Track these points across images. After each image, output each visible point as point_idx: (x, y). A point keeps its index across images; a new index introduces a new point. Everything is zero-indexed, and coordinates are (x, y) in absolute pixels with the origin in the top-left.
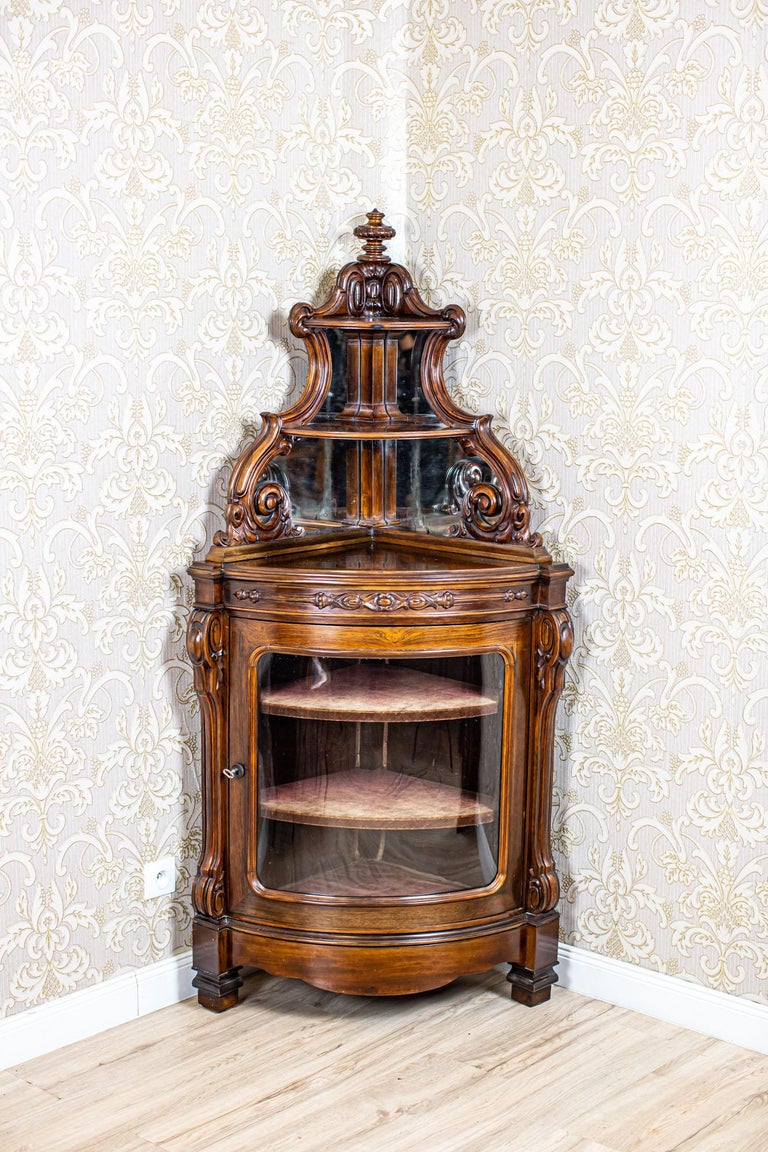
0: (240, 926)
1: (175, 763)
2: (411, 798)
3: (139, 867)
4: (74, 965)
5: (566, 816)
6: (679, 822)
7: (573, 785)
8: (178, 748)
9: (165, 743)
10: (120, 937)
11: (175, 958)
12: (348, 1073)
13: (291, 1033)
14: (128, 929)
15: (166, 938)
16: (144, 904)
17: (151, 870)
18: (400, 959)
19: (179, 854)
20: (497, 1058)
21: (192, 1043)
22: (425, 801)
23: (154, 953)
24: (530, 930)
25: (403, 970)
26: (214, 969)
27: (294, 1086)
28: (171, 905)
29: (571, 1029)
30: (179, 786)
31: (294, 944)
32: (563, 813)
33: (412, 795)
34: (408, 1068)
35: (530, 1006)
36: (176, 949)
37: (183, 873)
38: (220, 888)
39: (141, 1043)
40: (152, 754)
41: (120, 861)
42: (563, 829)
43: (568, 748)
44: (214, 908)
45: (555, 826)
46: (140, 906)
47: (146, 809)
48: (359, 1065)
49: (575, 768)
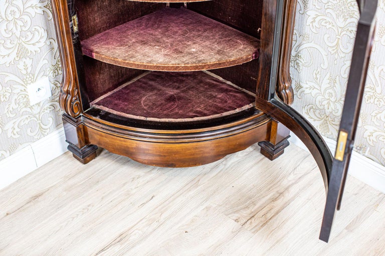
0: (90, 123)
1: (40, 22)
2: (198, 40)
3: (23, 88)
5: (301, 48)
6: (380, 69)
7: (307, 30)
8: (40, 11)
9: (30, 10)
10: (17, 130)
11: (57, 132)
12: (155, 225)
13: (124, 184)
14: (22, 124)
15: (50, 121)
16: (31, 108)
17: (31, 89)
18: (189, 149)
19: (51, 75)
20: (248, 211)
21: (65, 193)
22: (207, 43)
23: (42, 132)
24: (273, 123)
27: (120, 239)
28: (51, 104)
29: (296, 183)
30: (45, 34)
31: (122, 139)
32: (299, 46)
33: (199, 36)
34: (192, 221)
35: (272, 160)
36: (57, 126)
37: (56, 85)
38: (76, 99)
40: (20, 19)
41: (8, 88)
42: (297, 56)
43: (305, 7)
44: (72, 111)
45: (293, 53)
46: (29, 110)
47: (22, 53)
48: (164, 216)
49: (310, 20)
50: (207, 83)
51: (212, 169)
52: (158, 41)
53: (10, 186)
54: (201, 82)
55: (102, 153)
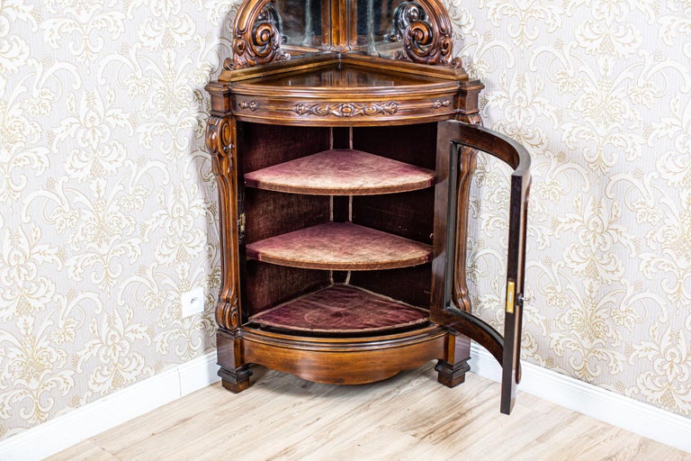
0: (249, 336)
1: (202, 222)
2: (368, 246)
3: (177, 296)
4: (134, 364)
5: (476, 257)
6: (557, 264)
7: (482, 236)
8: (203, 212)
9: (194, 210)
10: (166, 345)
11: (206, 356)
12: (323, 440)
13: (285, 409)
14: (172, 338)
15: (199, 342)
16: (182, 321)
17: (186, 298)
18: (360, 360)
19: (206, 286)
20: (427, 428)
21: (217, 417)
22: (378, 248)
23: (190, 354)
24: (450, 337)
25: (362, 367)
26: (231, 365)
27: (286, 452)
28: (202, 320)
29: (479, 405)
30: (205, 238)
31: (286, 350)
32: (474, 255)
33: (368, 243)
34: (365, 437)
35: (451, 387)
36: (206, 349)
37: (209, 298)
38: (235, 310)
39: (182, 417)
40: (185, 218)
41: (164, 292)
42: (474, 266)
43: (479, 210)
44: (230, 324)
45: (469, 264)
46: (179, 322)
47: (181, 256)
48: (332, 434)
49: (484, 224)
50: (375, 303)
51: (383, 396)
52: (325, 246)
53: (151, 412)
54: (369, 302)
55: (256, 384)
